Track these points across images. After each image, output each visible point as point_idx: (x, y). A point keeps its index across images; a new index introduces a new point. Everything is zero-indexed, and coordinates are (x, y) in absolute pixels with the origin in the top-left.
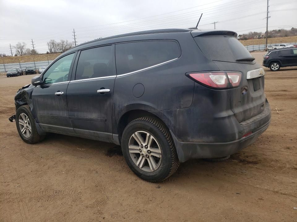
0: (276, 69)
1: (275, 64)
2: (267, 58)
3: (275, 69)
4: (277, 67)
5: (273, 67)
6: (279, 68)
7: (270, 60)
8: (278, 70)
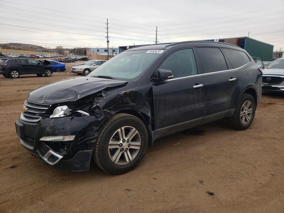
0: (17, 76)
1: (15, 72)
2: (6, 66)
3: (15, 76)
4: (17, 75)
5: (13, 75)
6: (19, 76)
7: (9, 68)
8: (18, 77)
